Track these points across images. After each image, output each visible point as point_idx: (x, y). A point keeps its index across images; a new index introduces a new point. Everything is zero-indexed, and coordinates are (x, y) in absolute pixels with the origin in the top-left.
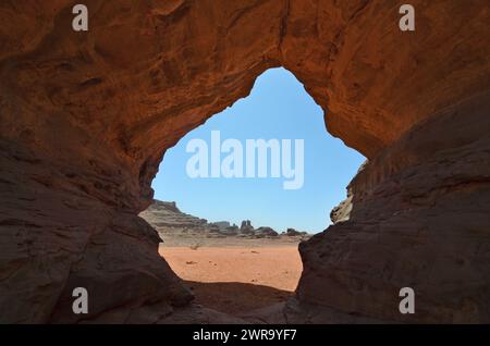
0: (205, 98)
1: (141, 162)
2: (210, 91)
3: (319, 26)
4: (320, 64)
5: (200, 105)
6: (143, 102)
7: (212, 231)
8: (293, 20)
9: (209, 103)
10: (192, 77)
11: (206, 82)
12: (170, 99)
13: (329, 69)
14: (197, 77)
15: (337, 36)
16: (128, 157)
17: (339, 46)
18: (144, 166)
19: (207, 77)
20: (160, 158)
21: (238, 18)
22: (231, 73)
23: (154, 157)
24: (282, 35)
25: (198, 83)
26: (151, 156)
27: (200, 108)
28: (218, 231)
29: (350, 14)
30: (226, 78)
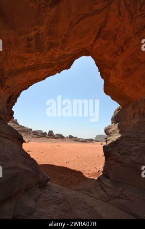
0: (51, 64)
1: (8, 95)
2: (54, 61)
3: (117, 36)
4: (111, 57)
5: (47, 68)
6: (18, 57)
7: (34, 134)
8: (105, 30)
9: (51, 68)
10: (49, 49)
11: (55, 54)
12: (34, 59)
13: (116, 60)
14: (51, 50)
15: (125, 43)
16: (2, 91)
17: (125, 48)
18: (10, 98)
19: (56, 51)
20: (18, 95)
21: (81, 19)
22: (67, 53)
23: (15, 94)
24: (97, 37)
25: (50, 54)
26: (13, 93)
27: (46, 70)
28: (37, 135)
29: (137, 31)
30: (64, 55)
